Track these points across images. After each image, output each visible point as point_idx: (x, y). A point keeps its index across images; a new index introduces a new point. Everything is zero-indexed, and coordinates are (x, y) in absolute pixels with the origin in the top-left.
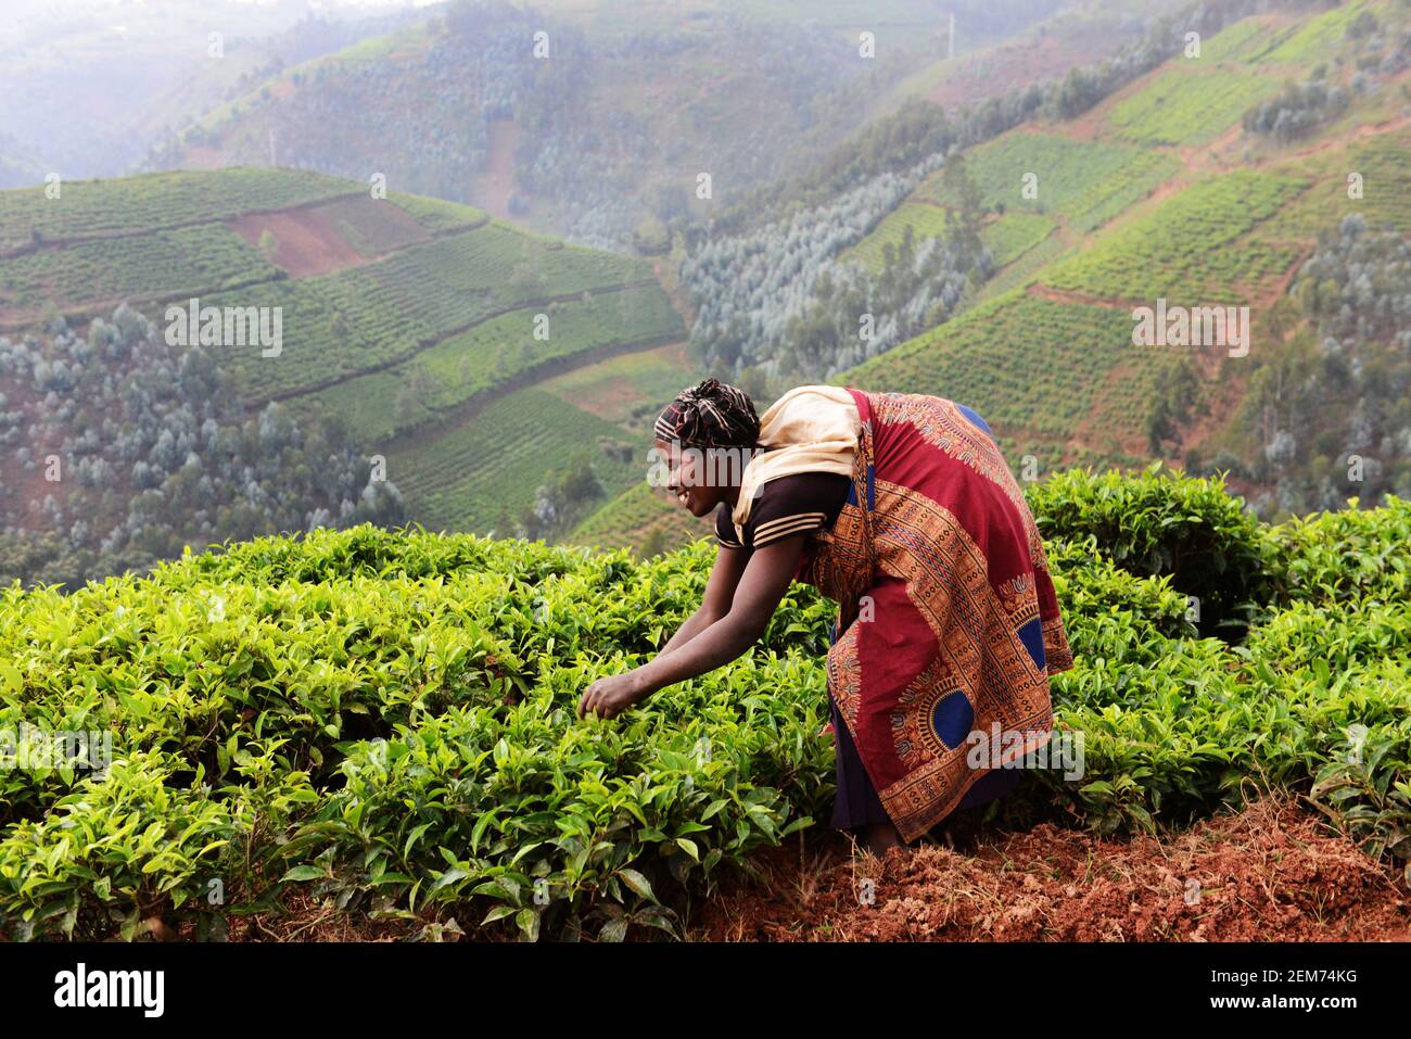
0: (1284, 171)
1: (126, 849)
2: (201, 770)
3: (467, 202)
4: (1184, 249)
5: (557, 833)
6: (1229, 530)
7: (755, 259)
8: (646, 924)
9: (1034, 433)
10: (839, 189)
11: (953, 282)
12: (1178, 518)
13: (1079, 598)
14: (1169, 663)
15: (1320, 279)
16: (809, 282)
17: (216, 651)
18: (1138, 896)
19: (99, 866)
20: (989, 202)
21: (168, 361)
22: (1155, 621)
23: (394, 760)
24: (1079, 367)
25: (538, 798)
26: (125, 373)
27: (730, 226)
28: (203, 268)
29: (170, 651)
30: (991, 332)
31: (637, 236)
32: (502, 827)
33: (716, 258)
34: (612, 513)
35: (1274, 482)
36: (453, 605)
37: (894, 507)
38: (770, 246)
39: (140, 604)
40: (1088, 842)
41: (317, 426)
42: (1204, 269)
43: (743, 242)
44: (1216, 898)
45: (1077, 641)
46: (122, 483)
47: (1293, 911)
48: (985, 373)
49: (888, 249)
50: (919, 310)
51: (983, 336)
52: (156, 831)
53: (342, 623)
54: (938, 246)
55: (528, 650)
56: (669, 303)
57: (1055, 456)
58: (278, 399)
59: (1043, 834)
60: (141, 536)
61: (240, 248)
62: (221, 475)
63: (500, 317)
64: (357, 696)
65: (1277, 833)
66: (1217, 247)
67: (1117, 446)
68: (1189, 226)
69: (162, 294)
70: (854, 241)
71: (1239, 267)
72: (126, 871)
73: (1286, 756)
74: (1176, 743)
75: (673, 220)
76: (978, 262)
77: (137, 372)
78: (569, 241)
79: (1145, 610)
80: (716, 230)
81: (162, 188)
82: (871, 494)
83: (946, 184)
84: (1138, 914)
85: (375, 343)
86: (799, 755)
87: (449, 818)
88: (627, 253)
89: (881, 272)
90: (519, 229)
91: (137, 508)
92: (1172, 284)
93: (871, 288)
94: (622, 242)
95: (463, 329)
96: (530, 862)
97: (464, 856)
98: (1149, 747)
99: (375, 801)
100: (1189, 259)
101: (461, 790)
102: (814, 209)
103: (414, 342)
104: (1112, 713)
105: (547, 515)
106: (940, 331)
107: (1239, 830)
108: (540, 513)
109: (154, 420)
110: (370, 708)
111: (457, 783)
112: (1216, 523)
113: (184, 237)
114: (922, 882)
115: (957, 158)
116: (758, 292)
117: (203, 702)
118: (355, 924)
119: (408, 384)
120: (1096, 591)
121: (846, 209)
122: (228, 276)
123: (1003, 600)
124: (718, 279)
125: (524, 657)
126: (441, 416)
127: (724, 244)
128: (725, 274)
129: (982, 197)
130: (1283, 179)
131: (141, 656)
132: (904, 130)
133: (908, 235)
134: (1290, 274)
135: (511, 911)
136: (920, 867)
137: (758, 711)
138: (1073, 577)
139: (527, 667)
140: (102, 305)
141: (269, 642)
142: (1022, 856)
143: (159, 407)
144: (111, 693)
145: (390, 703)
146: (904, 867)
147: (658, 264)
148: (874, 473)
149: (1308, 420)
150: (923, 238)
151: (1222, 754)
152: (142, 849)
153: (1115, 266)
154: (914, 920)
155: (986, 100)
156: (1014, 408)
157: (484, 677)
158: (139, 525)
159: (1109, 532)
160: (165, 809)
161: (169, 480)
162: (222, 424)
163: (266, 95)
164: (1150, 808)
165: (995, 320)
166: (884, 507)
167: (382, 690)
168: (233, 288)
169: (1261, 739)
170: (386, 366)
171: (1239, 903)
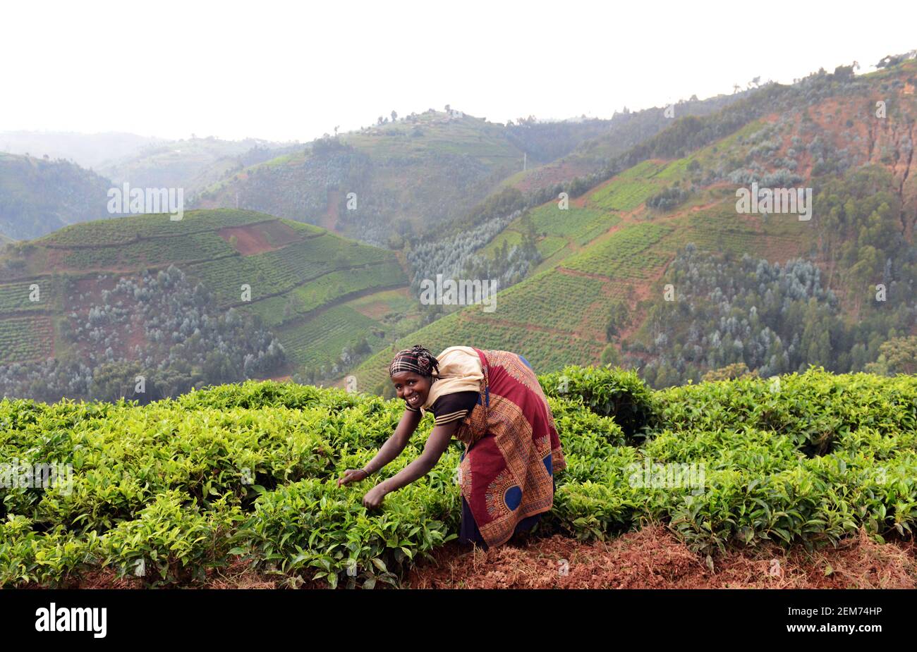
0: (663, 224)
1: (164, 538)
2: (196, 500)
3: (318, 225)
4: (622, 254)
5: (346, 540)
6: (639, 395)
7: (440, 252)
8: (384, 581)
9: (558, 331)
10: (476, 224)
11: (524, 265)
12: (618, 389)
13: (575, 427)
14: (611, 459)
15: (678, 269)
16: (463, 263)
17: (204, 443)
18: (596, 571)
19: (152, 545)
20: (540, 231)
21: (189, 290)
22: (607, 437)
23: (277, 502)
24: (577, 303)
25: (338, 524)
26: (171, 294)
27: (430, 238)
28: (205, 251)
29: (184, 440)
30: (540, 287)
31: (390, 241)
32: (323, 536)
33: (423, 251)
34: (375, 360)
35: (658, 355)
36: (305, 423)
37: (496, 405)
38: (446, 247)
39: (173, 418)
40: (576, 544)
41: (249, 318)
42: (630, 263)
43: (435, 245)
44: (628, 572)
45: (574, 447)
46: (168, 340)
47: (660, 578)
48: (537, 304)
49: (497, 250)
50: (510, 276)
51: (537, 288)
52: (176, 531)
53: (257, 431)
54: (518, 249)
55: (337, 444)
56: (402, 270)
57: (567, 341)
58: (234, 307)
59: (556, 539)
60: (174, 363)
61: (221, 242)
62: (208, 338)
63: (330, 274)
64: (263, 466)
65: (655, 541)
66: (635, 254)
67: (593, 337)
68: (624, 245)
69: (188, 261)
70: (482, 246)
71: (644, 263)
72: (163, 547)
73: (659, 506)
74: (614, 500)
75: (405, 235)
76: (535, 257)
77: (176, 293)
78: (360, 242)
79: (602, 432)
80: (423, 239)
81: (191, 216)
82: (487, 400)
83: (522, 223)
84: (595, 580)
85: (275, 284)
86: (452, 505)
87: (300, 530)
88: (385, 248)
89: (494, 259)
90: (338, 236)
91: (173, 351)
92: (616, 269)
93: (489, 266)
94: (383, 244)
95: (314, 279)
96: (334, 552)
97: (306, 548)
98: (602, 502)
99: (268, 522)
100: (624, 259)
101: (305, 518)
102: (466, 232)
103: (292, 284)
104: (588, 484)
105: (346, 360)
106: (518, 286)
107: (639, 539)
108: (344, 359)
109: (182, 314)
110: (268, 471)
111: (304, 515)
112: (633, 392)
113: (198, 237)
114: (503, 564)
115: (527, 213)
116: (441, 266)
117: (197, 466)
118: (259, 574)
119: (289, 302)
120: (582, 423)
121: (479, 232)
122: (216, 254)
123: (537, 446)
124: (424, 260)
125: (335, 447)
126: (303, 316)
127: (427, 246)
128: (426, 258)
129: (537, 229)
130: (662, 227)
131: (172, 442)
132: (504, 200)
133: (505, 244)
134: (665, 267)
135: (326, 574)
136: (503, 557)
137: (435, 478)
138: (573, 417)
139: (335, 452)
140: (164, 265)
141: (226, 440)
142: (547, 550)
143: (184, 309)
144: (159, 458)
145: (277, 469)
146: (496, 556)
147: (398, 253)
148: (488, 390)
149: (672, 329)
150: (512, 245)
151: (633, 504)
152: (170, 539)
153: (593, 261)
154: (500, 581)
155: (539, 189)
156: (549, 320)
157: (317, 457)
158: (174, 359)
159: (588, 394)
160: (180, 519)
161: (187, 340)
162: (210, 317)
163: (236, 178)
164: (602, 529)
165: (542, 281)
166: (492, 405)
167: (273, 463)
168: (217, 259)
169: (650, 499)
170: (280, 294)
171: (638, 574)
